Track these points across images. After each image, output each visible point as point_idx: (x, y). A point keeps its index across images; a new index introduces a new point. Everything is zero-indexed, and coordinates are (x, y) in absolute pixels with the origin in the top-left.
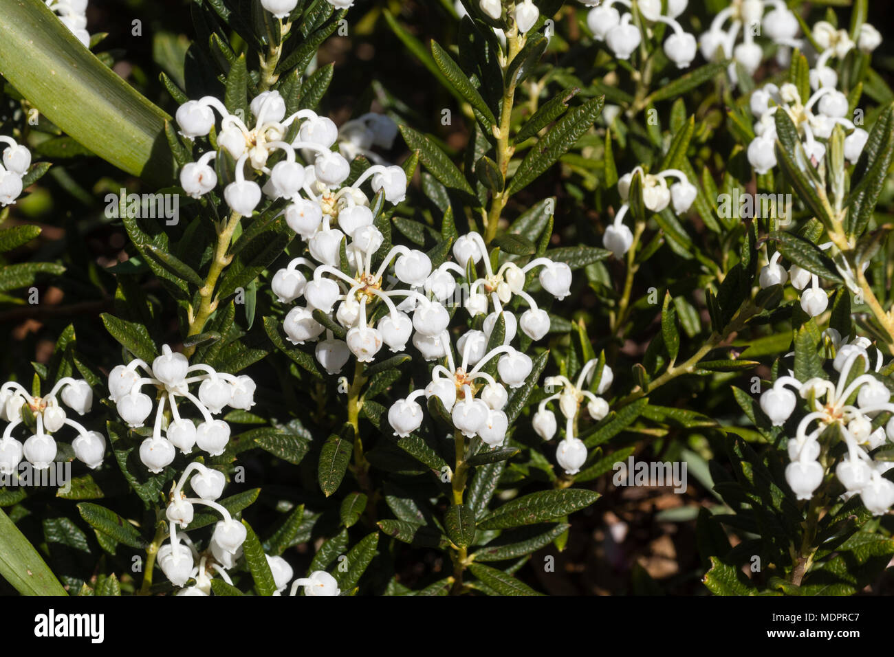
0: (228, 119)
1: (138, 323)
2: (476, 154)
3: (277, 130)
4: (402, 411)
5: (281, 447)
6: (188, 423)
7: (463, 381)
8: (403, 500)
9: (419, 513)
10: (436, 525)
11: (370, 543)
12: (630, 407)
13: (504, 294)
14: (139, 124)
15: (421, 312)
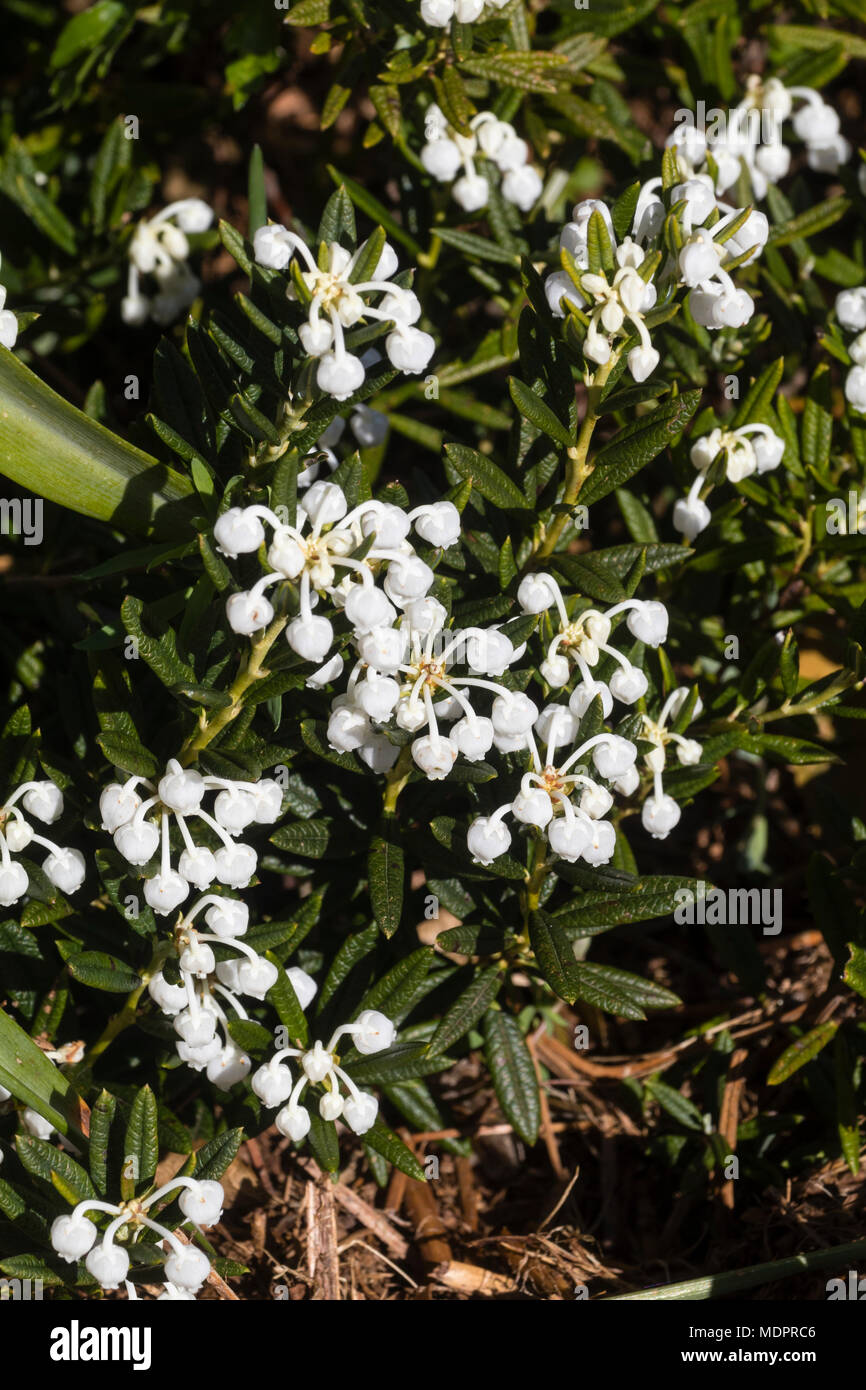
0: (282, 531)
1: (120, 711)
2: (522, 444)
3: (342, 540)
4: (487, 836)
5: (299, 841)
6: (205, 851)
7: (554, 783)
8: (448, 881)
9: (467, 895)
10: (487, 907)
11: (422, 958)
12: (723, 738)
13: (589, 656)
14: (113, 465)
15: (504, 710)
